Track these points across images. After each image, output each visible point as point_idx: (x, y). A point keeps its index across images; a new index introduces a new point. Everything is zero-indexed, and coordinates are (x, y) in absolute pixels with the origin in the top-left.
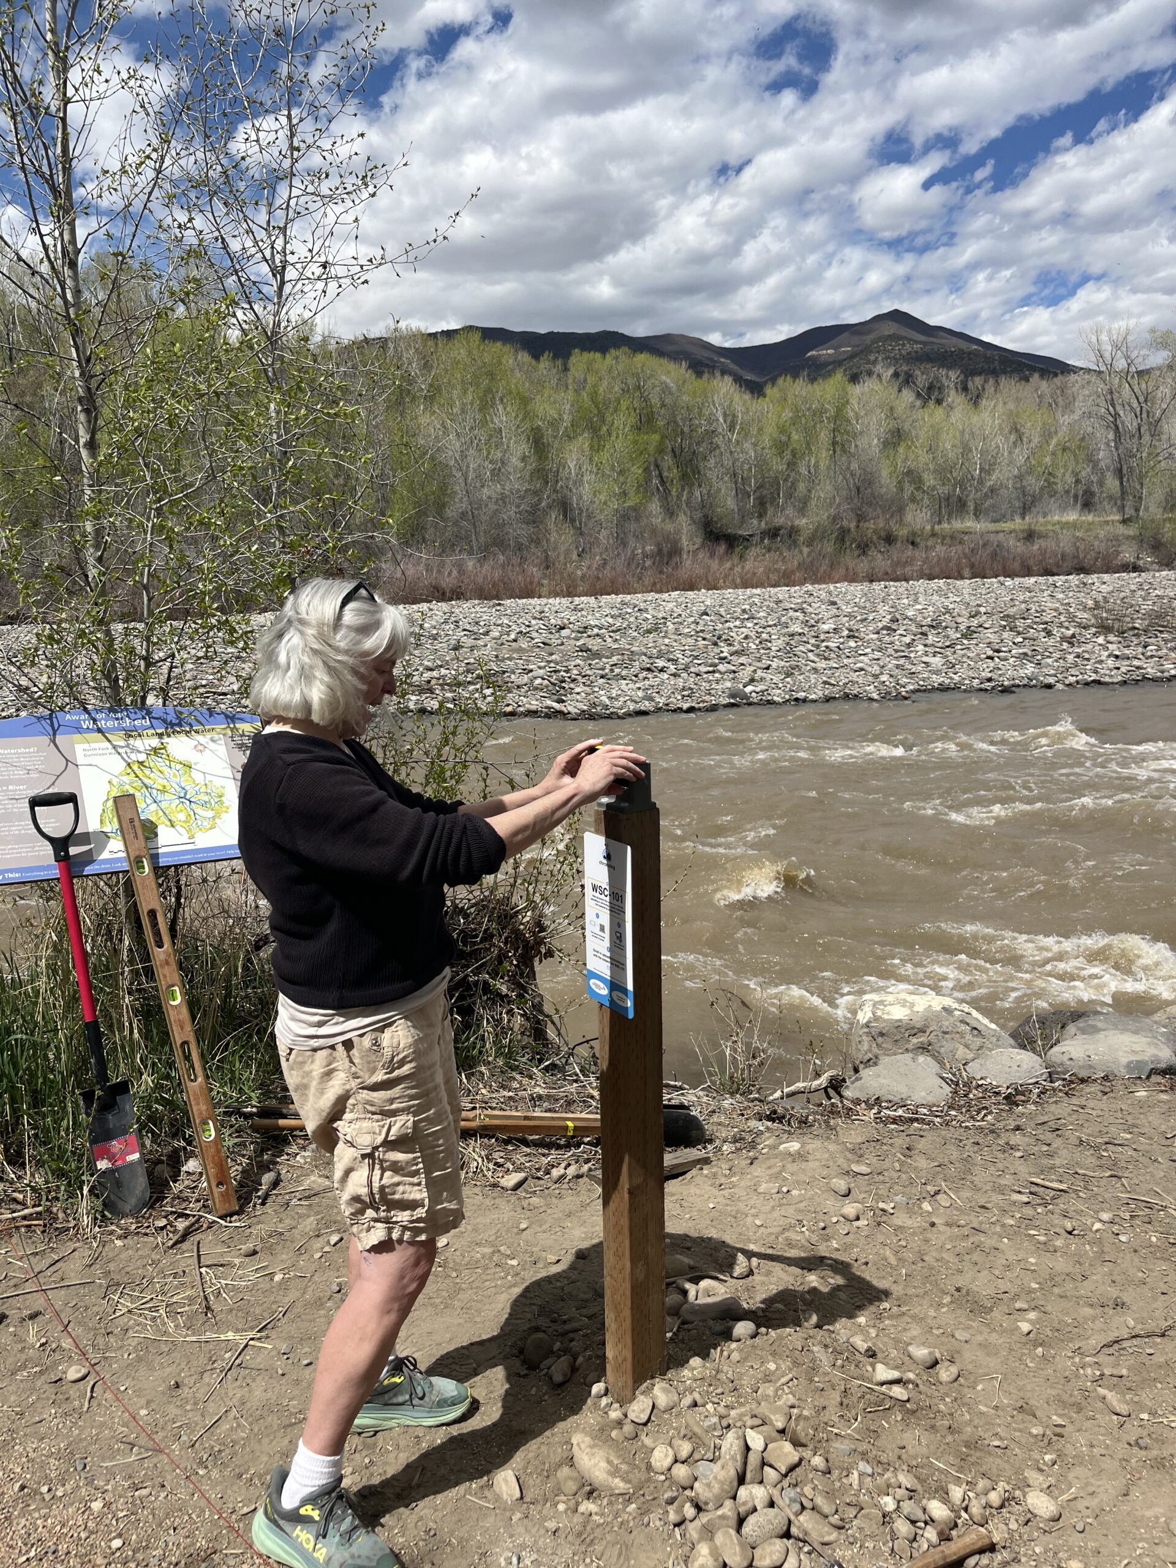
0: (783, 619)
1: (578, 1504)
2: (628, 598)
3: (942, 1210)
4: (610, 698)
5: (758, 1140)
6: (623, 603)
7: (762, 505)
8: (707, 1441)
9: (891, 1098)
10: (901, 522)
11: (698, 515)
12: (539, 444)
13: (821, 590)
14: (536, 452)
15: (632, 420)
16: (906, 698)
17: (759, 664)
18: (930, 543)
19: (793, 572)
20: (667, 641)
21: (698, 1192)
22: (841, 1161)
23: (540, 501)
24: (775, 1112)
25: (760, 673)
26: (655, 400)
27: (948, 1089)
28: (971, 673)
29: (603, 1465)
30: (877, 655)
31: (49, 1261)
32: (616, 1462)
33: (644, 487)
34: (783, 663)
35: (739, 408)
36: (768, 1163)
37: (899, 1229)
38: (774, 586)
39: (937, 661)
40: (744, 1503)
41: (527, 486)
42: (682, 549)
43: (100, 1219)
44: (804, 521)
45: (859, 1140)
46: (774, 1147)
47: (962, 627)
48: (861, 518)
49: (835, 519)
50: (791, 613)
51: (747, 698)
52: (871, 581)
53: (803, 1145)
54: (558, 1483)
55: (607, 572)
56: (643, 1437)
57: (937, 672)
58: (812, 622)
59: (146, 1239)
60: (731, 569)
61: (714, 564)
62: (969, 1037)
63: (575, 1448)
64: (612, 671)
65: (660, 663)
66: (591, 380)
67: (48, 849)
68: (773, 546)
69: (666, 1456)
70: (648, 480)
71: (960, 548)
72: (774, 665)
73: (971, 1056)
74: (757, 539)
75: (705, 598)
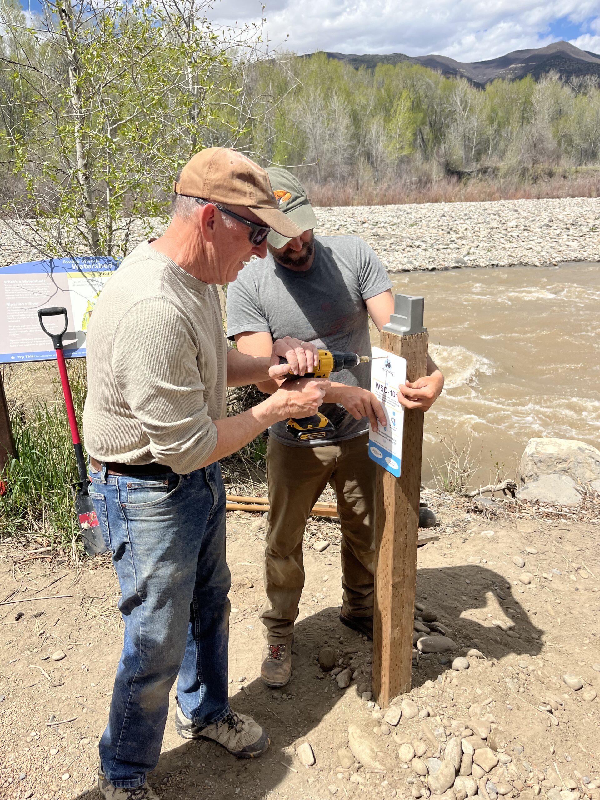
0: (487, 220)
1: (350, 775)
2: (401, 206)
3: (583, 580)
4: (389, 262)
5: (468, 527)
6: (398, 209)
7: (479, 154)
8: (436, 744)
9: (546, 500)
10: (558, 164)
11: (442, 160)
12: (356, 119)
13: (509, 203)
14: (354, 124)
15: (409, 104)
16: (555, 265)
17: (473, 245)
18: (574, 177)
19: (494, 193)
20: (421, 231)
21: (431, 558)
22: (519, 544)
23: (355, 151)
24: (477, 507)
25: (473, 250)
26: (422, 93)
27: (580, 497)
28: (594, 252)
29: (368, 751)
30: (540, 240)
31: (52, 581)
32: (376, 750)
33: (413, 144)
34: (486, 244)
35: (469, 96)
36: (474, 543)
37: (555, 591)
38: (483, 201)
39: (574, 245)
40: (459, 791)
41: (348, 143)
42: (432, 179)
43: (83, 557)
44: (502, 164)
45: (529, 531)
46: (478, 533)
47: (591, 225)
48: (535, 162)
49: (520, 162)
50: (492, 216)
51: (465, 263)
52: (538, 199)
53: (496, 532)
54: (339, 759)
55: (391, 192)
56: (394, 735)
57: (574, 251)
58: (504, 221)
59: (107, 570)
60: (459, 191)
61: (450, 188)
62: (593, 466)
63: (350, 736)
64: (390, 247)
65: (417, 243)
66: (387, 82)
67: (51, 342)
68: (484, 178)
69: (409, 752)
70: (415, 140)
71: (591, 180)
72: (481, 245)
73: (594, 477)
74: (474, 174)
75: (444, 207)
